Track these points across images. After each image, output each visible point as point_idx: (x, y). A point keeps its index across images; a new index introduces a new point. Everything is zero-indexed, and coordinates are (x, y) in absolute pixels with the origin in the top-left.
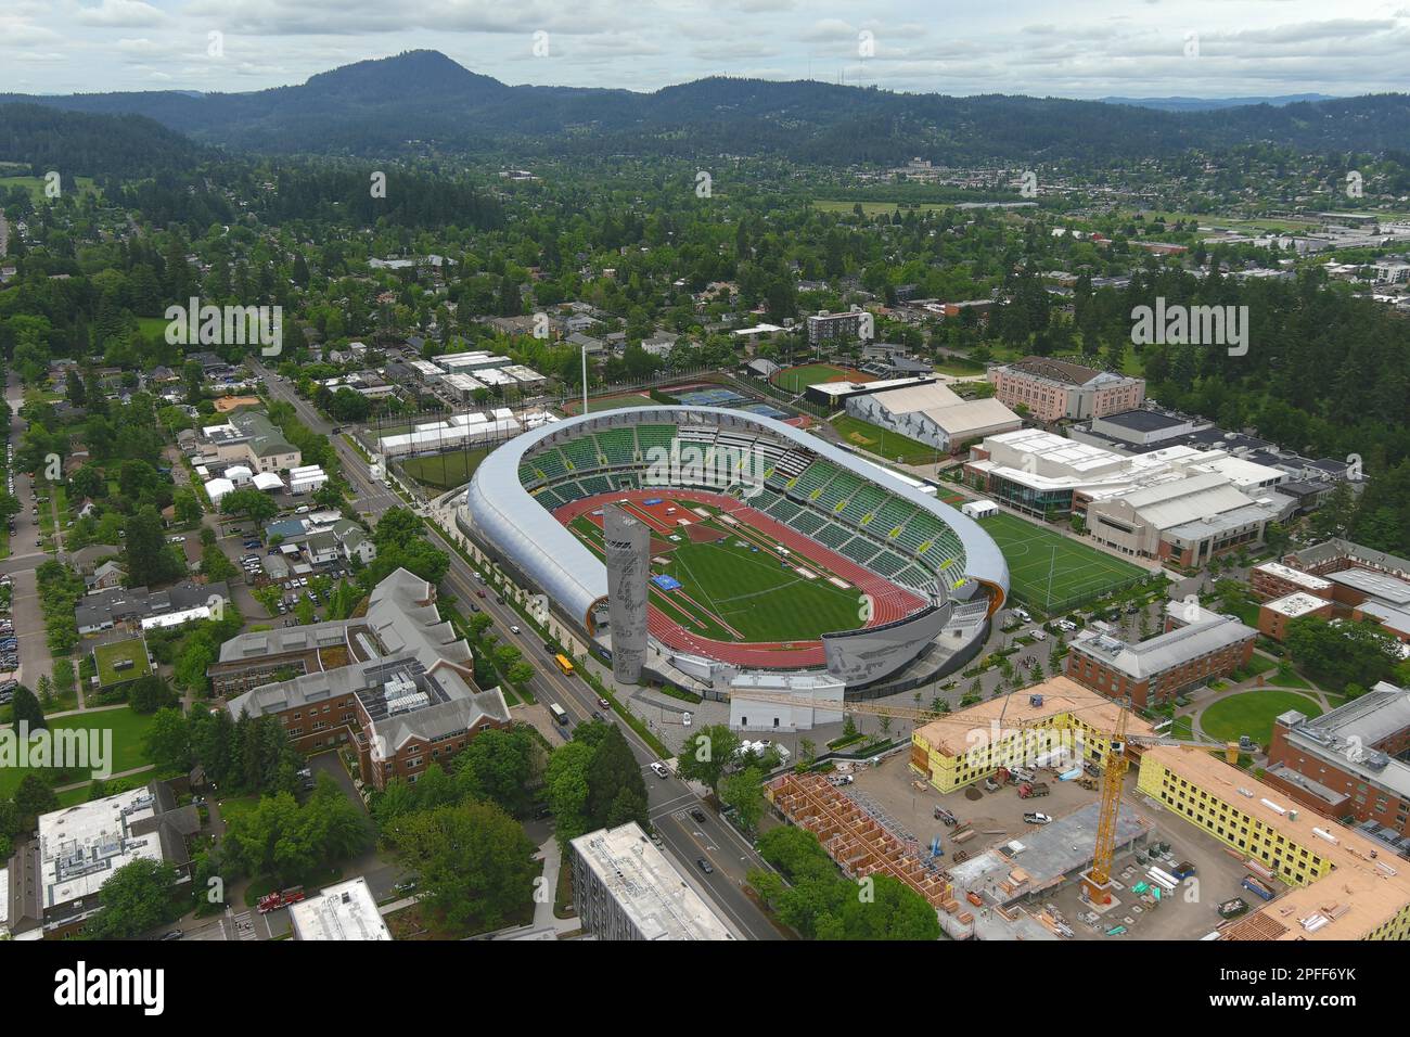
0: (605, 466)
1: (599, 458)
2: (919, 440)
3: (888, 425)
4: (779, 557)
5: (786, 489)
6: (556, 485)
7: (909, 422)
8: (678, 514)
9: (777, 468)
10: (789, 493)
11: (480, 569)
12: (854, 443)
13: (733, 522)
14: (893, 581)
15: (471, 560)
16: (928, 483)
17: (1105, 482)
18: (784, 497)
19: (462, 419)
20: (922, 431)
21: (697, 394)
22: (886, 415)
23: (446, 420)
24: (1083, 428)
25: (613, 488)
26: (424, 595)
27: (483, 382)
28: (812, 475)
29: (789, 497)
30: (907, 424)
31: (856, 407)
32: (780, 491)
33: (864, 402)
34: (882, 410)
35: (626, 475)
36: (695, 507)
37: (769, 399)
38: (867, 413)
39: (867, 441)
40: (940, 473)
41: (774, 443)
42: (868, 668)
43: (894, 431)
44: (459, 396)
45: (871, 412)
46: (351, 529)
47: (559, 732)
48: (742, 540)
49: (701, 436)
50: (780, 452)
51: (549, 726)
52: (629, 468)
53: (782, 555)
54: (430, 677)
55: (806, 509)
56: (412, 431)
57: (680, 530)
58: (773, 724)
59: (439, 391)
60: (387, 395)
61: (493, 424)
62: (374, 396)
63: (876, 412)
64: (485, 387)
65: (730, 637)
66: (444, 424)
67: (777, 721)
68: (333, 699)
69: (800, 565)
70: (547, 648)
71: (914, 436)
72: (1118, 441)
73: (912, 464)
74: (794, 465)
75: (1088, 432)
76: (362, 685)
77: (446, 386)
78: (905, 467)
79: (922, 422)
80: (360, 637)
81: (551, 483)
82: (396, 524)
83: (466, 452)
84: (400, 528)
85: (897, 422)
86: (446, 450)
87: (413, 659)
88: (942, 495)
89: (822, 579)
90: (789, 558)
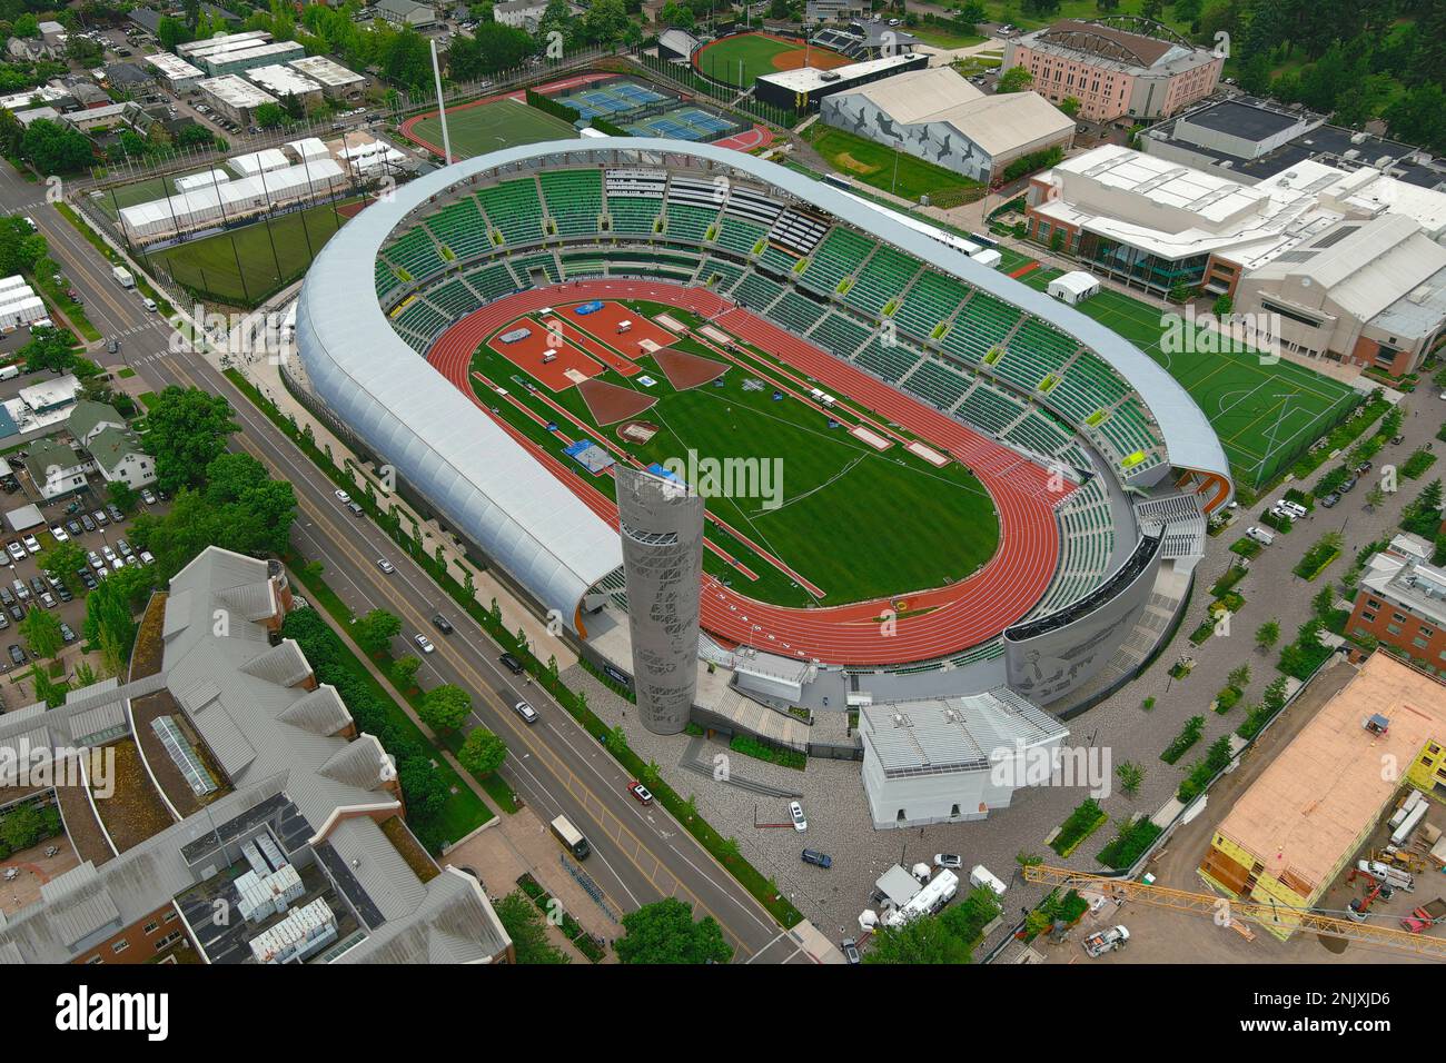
0: (500, 248)
1: (490, 235)
2: (941, 164)
3: (890, 140)
4: (818, 408)
5: (794, 275)
6: (431, 290)
7: (925, 136)
8: (637, 331)
9: (771, 239)
10: (801, 283)
11: (346, 482)
12: (847, 172)
13: (723, 339)
14: (1007, 442)
15: (324, 462)
16: (986, 245)
17: (1247, 237)
18: (790, 289)
19: (246, 162)
20: (946, 150)
21: (595, 93)
22: (886, 125)
23: (221, 164)
24: (1164, 135)
25: (521, 286)
26: (266, 604)
27: (267, 90)
28: (833, 253)
29: (800, 289)
30: (920, 140)
31: (837, 111)
32: (783, 279)
33: (849, 102)
34: (880, 117)
35: (536, 260)
36: (659, 313)
37: (701, 98)
38: (856, 122)
39: (865, 169)
40: (989, 221)
41: (760, 195)
42: (1073, 671)
43: (901, 149)
44: (235, 118)
45: (861, 121)
46: (102, 425)
47: (580, 880)
48: (752, 377)
49: (642, 185)
50: (773, 212)
51: (558, 868)
52: (538, 247)
53: (821, 402)
54: (325, 848)
55: (831, 310)
56: (169, 191)
57: (648, 363)
58: (949, 813)
59: (201, 108)
60: (117, 120)
61: (300, 169)
62: (96, 124)
63: (871, 120)
64: (273, 100)
65: (800, 598)
66: (221, 174)
67: (956, 809)
68: (131, 927)
69: (856, 422)
70: (504, 660)
71: (932, 158)
72: (1222, 157)
73: (942, 206)
74: (799, 234)
75: (1169, 142)
76: (189, 882)
77: (209, 99)
78: (933, 211)
79: (947, 138)
80: (162, 724)
81: (422, 288)
82: (180, 422)
83: (268, 225)
84: (191, 430)
85: (905, 135)
86: (236, 227)
87: (278, 800)
88: (1010, 265)
89: (897, 450)
90: (834, 409)
